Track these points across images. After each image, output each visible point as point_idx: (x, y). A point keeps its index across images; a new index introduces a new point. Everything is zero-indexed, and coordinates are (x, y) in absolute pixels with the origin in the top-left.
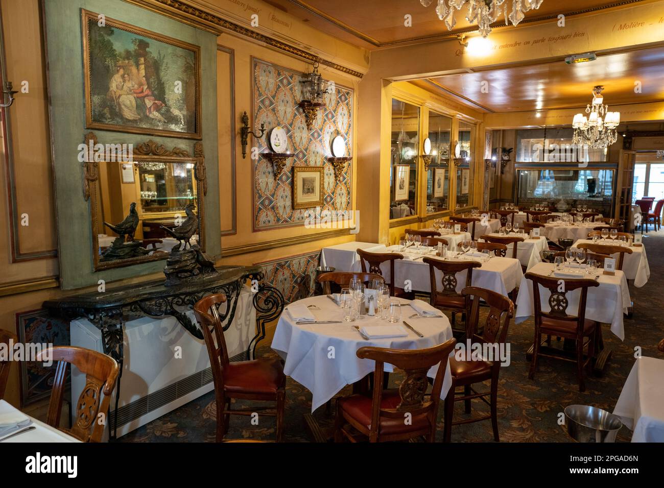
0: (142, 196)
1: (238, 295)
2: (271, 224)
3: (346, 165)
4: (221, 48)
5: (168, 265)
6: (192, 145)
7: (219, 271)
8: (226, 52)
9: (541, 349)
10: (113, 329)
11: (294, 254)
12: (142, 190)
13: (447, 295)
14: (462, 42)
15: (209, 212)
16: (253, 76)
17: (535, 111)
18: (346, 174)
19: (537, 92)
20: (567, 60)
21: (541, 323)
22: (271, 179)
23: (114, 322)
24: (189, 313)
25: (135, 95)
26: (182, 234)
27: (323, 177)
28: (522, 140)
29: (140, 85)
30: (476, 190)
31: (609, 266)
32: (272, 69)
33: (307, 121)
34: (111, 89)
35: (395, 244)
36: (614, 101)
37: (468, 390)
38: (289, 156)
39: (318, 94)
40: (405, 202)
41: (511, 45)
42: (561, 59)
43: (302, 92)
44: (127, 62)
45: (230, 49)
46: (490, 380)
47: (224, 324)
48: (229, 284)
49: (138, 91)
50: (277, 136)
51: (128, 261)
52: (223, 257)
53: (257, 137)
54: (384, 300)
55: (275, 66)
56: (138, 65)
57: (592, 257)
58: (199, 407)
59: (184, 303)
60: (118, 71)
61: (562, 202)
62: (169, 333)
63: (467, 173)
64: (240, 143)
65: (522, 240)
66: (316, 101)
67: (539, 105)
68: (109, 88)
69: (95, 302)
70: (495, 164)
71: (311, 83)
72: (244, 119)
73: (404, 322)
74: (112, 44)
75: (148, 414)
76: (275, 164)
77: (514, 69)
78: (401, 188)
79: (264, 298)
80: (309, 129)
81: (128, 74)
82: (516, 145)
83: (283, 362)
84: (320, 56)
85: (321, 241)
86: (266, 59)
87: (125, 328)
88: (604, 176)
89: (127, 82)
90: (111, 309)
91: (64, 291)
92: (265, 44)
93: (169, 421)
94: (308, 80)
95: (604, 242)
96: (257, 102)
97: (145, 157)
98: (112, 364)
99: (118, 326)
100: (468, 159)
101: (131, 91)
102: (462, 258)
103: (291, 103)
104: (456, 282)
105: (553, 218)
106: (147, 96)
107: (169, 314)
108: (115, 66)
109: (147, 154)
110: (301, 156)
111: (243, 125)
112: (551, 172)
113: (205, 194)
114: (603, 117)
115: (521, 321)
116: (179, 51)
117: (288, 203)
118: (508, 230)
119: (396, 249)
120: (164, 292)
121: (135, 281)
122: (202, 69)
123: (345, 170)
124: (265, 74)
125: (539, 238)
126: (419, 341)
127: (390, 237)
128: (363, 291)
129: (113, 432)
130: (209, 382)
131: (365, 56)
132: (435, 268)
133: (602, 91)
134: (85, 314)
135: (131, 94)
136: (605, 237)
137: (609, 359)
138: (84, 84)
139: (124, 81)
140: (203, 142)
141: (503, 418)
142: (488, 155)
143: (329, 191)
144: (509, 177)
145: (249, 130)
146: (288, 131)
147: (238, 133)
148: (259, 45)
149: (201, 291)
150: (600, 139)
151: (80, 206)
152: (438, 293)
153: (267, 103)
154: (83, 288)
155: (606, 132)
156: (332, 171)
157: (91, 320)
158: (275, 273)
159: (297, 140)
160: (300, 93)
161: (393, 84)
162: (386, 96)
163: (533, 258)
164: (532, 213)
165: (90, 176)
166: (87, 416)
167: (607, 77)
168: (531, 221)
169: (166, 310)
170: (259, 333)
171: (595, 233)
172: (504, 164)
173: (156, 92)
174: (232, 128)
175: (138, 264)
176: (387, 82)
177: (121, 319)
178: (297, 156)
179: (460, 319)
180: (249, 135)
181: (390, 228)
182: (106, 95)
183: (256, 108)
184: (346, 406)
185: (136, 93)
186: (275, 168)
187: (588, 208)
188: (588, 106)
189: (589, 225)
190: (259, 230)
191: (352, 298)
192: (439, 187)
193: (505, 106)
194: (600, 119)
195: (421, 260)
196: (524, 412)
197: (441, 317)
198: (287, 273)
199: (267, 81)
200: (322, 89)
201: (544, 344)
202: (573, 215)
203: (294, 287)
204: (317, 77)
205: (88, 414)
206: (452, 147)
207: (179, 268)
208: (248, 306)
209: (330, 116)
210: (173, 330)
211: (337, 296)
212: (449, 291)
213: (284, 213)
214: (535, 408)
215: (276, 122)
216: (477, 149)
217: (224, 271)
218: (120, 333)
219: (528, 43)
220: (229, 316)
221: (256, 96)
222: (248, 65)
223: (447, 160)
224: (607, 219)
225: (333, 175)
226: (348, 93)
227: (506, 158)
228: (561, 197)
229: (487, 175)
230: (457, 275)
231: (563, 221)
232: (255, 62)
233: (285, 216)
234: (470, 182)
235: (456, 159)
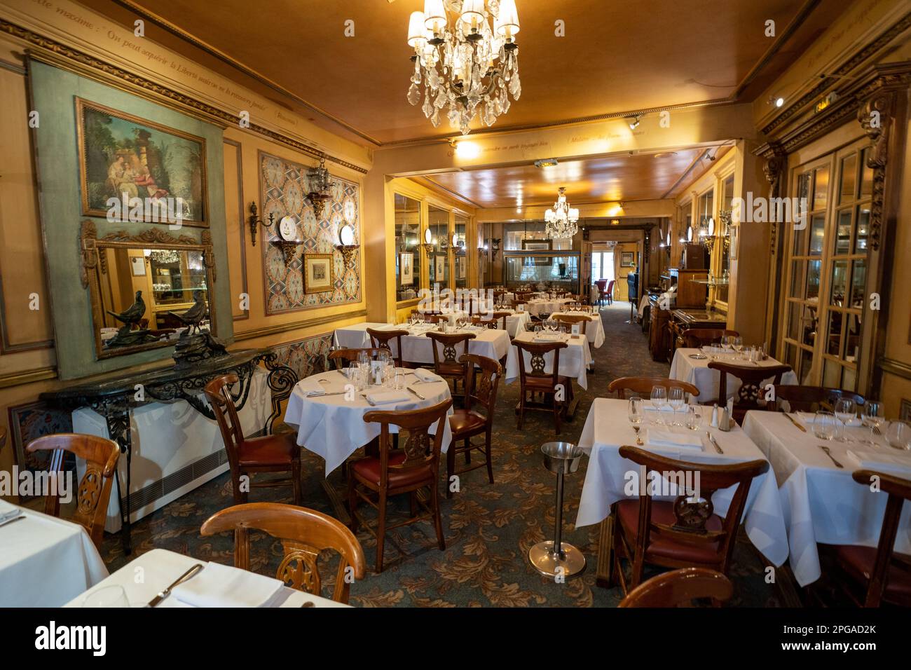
0: (154, 288)
1: (251, 376)
2: (283, 308)
3: (354, 252)
4: (227, 141)
5: (177, 350)
6: (199, 233)
7: (231, 354)
8: (232, 145)
9: (526, 404)
10: (119, 415)
11: (308, 336)
12: (154, 282)
13: (448, 365)
14: (452, 145)
15: (219, 297)
16: (260, 168)
17: (516, 207)
18: (354, 260)
19: (517, 190)
20: (536, 164)
21: (525, 382)
22: (281, 266)
23: (120, 409)
24: (201, 396)
25: (137, 183)
26: (191, 319)
27: (333, 263)
28: (508, 232)
29: (142, 173)
30: (472, 275)
31: (575, 331)
32: (280, 163)
33: (315, 212)
34: (110, 177)
35: (402, 323)
36: (574, 200)
37: (467, 443)
38: (298, 244)
39: (326, 187)
40: (410, 286)
41: (493, 149)
42: (531, 163)
43: (310, 185)
44: (127, 150)
45: (236, 142)
46: (485, 433)
47: (237, 404)
48: (241, 365)
49: (139, 179)
50: (286, 225)
51: (134, 349)
52: (236, 341)
53: (267, 226)
54: (390, 370)
55: (282, 160)
56: (139, 154)
57: (563, 325)
58: (217, 486)
59: (194, 387)
60: (117, 159)
61: (541, 283)
62: (182, 417)
63: (463, 260)
64: (249, 231)
65: (510, 315)
66: (323, 193)
67: (519, 202)
68: (108, 176)
69: (98, 390)
70: (487, 253)
71: (318, 177)
72: (252, 209)
73: (408, 388)
74: (110, 133)
75: (164, 497)
76: (285, 252)
77: (497, 170)
78: (405, 273)
79: (278, 378)
80: (318, 219)
81: (129, 163)
82: (503, 236)
83: (296, 434)
84: (326, 152)
85: (334, 323)
86: (273, 153)
87: (132, 415)
88: (572, 262)
89: (127, 169)
90: (115, 396)
91: (63, 381)
92: (272, 139)
93: (187, 502)
94: (313, 173)
95: (572, 313)
96: (266, 193)
97: (149, 244)
98: (113, 447)
99: (125, 413)
100: (464, 248)
101: (132, 179)
102: (460, 332)
103: (299, 194)
104: (455, 352)
105: (535, 297)
106: (150, 184)
107: (179, 397)
108: (114, 154)
109: (152, 242)
110: (310, 244)
111: (252, 214)
112: (533, 259)
113: (215, 280)
114: (566, 212)
115: (510, 382)
116: (183, 142)
117: (300, 288)
118: (499, 307)
119: (403, 327)
120: (174, 376)
121: (143, 368)
122: (208, 159)
123: (353, 256)
124: (272, 167)
125: (523, 313)
126: (422, 403)
127: (398, 318)
128: (370, 364)
129: (126, 519)
130: (225, 462)
131: (368, 155)
132: (437, 341)
133: (565, 192)
134: (88, 403)
135: (133, 182)
136: (572, 309)
137: (577, 407)
138: (79, 171)
139: (125, 169)
140: (211, 230)
141: (497, 463)
142: (480, 244)
143: (339, 277)
144: (498, 264)
145: (258, 219)
146: (297, 221)
147: (247, 222)
148: (266, 140)
149: (213, 373)
150: (566, 230)
151: (78, 294)
152: (441, 363)
153: (276, 194)
154: (85, 378)
155: (570, 225)
156: (341, 258)
157: (95, 409)
158: (290, 354)
159: (307, 229)
160: (308, 186)
161: (395, 180)
162: (389, 190)
163: (519, 330)
164: (518, 293)
165: (88, 263)
166: (89, 502)
167: (567, 181)
168: (517, 299)
169: (176, 394)
170: (275, 411)
171: (565, 307)
172: (494, 252)
173: (159, 181)
174: (240, 217)
175: (145, 351)
176: (389, 178)
177: (127, 405)
178: (307, 244)
179: (461, 386)
180: (258, 223)
181: (398, 309)
182: (104, 182)
183: (265, 199)
184: (357, 467)
185: (138, 181)
186: (286, 255)
187: (560, 288)
188: (556, 203)
189: (561, 301)
190: (271, 315)
191: (361, 370)
192: (440, 272)
193: (492, 203)
194: (565, 214)
195: (425, 336)
196: (514, 457)
197: (441, 381)
198: (301, 355)
199: (275, 173)
200: (329, 182)
201: (529, 400)
202: (550, 293)
203: (309, 367)
204: (323, 171)
205: (90, 499)
206: (450, 238)
207: (188, 352)
208: (263, 386)
209: (337, 207)
210: (185, 414)
211: (346, 370)
212: (450, 361)
213: (297, 297)
214: (523, 453)
215: (286, 212)
216: (471, 240)
217: (237, 354)
218: (127, 419)
219: (506, 148)
220: (242, 396)
221: (265, 187)
222: (256, 159)
223: (446, 249)
224: (574, 296)
225: (342, 263)
226: (354, 187)
227: (496, 247)
228: (541, 280)
229: (480, 262)
230: (456, 346)
231: (542, 298)
232: (262, 156)
233: (297, 301)
234: (466, 268)
235: (453, 248)
